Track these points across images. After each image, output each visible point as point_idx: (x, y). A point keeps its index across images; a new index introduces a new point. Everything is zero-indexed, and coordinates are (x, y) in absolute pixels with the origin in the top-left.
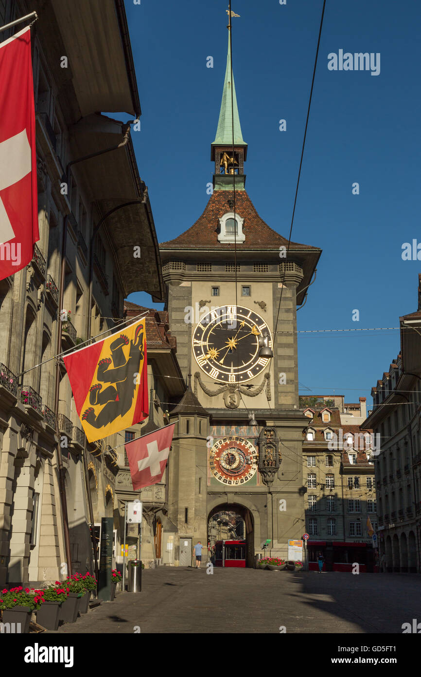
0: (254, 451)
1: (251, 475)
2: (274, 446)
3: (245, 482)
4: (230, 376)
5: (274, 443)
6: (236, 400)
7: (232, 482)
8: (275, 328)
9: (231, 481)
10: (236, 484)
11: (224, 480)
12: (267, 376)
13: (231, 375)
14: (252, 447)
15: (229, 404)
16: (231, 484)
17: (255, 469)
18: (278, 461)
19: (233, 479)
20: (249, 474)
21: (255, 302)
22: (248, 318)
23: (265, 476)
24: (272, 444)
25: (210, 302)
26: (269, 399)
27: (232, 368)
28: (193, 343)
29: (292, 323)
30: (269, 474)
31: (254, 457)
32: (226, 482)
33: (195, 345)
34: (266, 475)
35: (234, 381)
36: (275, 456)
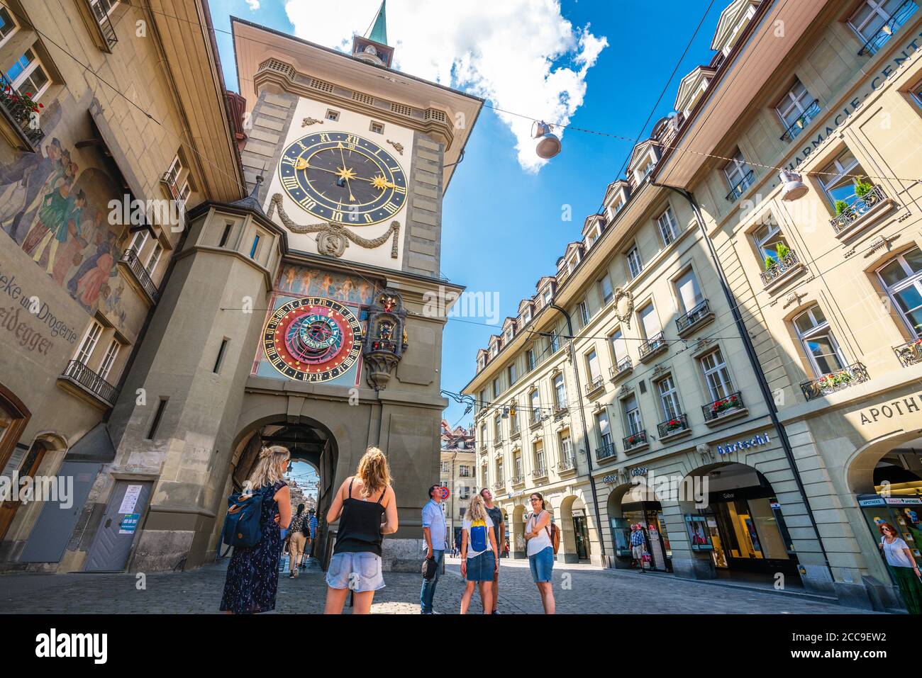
0: (358, 328)
1: (346, 367)
2: (397, 321)
3: (331, 378)
4: (334, 212)
5: (397, 316)
6: (338, 246)
7: (305, 376)
8: (413, 176)
9: (302, 374)
10: (313, 380)
11: (290, 369)
12: (395, 226)
13: (337, 212)
14: (354, 320)
15: (326, 249)
16: (301, 378)
17: (354, 358)
18: (400, 345)
19: (308, 370)
20: (343, 365)
21: (388, 141)
22: (375, 154)
23: (372, 370)
24: (394, 317)
25: (322, 123)
26: (394, 256)
27: (340, 204)
28: (281, 160)
29: (437, 177)
30: (382, 366)
31: (356, 337)
32: (292, 375)
33: (284, 162)
34: (374, 366)
35: (340, 220)
36: (394, 337)
